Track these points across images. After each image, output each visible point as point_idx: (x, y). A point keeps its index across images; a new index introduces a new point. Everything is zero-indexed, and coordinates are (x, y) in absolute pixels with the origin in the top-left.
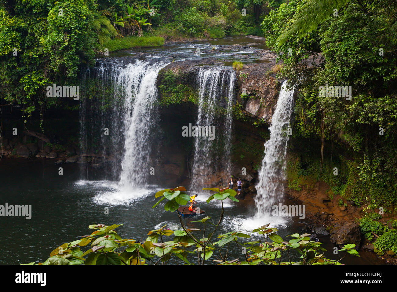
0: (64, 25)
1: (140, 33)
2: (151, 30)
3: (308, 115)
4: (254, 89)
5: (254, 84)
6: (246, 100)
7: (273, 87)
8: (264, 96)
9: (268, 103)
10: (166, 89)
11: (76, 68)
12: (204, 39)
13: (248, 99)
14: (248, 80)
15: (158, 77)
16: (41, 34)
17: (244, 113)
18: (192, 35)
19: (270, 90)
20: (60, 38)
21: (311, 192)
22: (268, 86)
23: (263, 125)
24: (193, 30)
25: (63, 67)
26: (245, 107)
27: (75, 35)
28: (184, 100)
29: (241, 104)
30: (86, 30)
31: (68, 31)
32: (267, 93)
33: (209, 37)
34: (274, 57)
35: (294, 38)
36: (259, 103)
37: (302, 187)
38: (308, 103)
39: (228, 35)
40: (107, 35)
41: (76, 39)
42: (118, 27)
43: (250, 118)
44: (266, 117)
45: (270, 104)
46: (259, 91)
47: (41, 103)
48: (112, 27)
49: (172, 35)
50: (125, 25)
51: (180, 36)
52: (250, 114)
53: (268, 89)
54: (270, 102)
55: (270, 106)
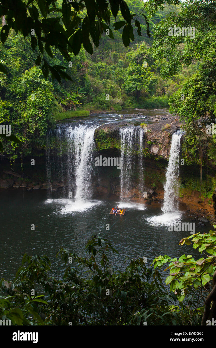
0: (39, 105)
1: (75, 109)
2: (80, 107)
3: (191, 152)
4: (155, 138)
5: (155, 135)
6: (151, 145)
7: (167, 137)
8: (161, 142)
9: (165, 146)
10: (100, 141)
11: (46, 130)
12: (111, 111)
13: (151, 144)
14: (151, 133)
15: (95, 134)
16: (22, 111)
17: (150, 153)
18: (104, 109)
19: (165, 139)
20: (37, 113)
21: (190, 198)
22: (164, 136)
23: (161, 159)
24: (104, 106)
25: (37, 130)
26: (150, 149)
27: (46, 110)
28: (111, 147)
29: (148, 148)
30: (52, 108)
31: (41, 108)
32: (163, 140)
33: (114, 110)
34: (159, 120)
35: (191, 108)
36: (158, 147)
37: (184, 195)
38: (190, 145)
39: (123, 109)
40: (57, 110)
41: (46, 112)
42: (63, 105)
43: (153, 156)
44: (163, 154)
45: (165, 147)
46: (158, 140)
47: (21, 153)
48: (60, 106)
49: (93, 109)
50: (67, 104)
51: (97, 110)
52: (153, 153)
53: (164, 139)
54: (166, 146)
55: (166, 148)
